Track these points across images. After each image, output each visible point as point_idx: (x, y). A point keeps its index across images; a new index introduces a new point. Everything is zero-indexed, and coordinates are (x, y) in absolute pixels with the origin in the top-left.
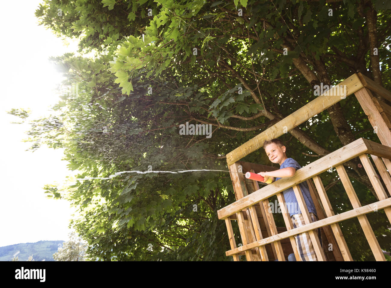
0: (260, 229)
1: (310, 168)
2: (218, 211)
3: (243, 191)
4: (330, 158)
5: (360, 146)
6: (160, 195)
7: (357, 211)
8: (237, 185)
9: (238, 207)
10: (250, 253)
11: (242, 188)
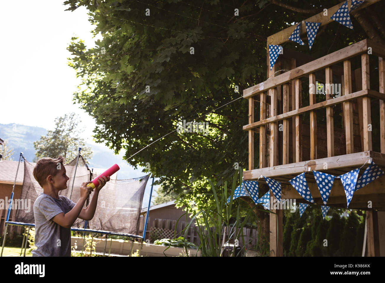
1: (325, 59)
2: (244, 90)
6: (192, 72)
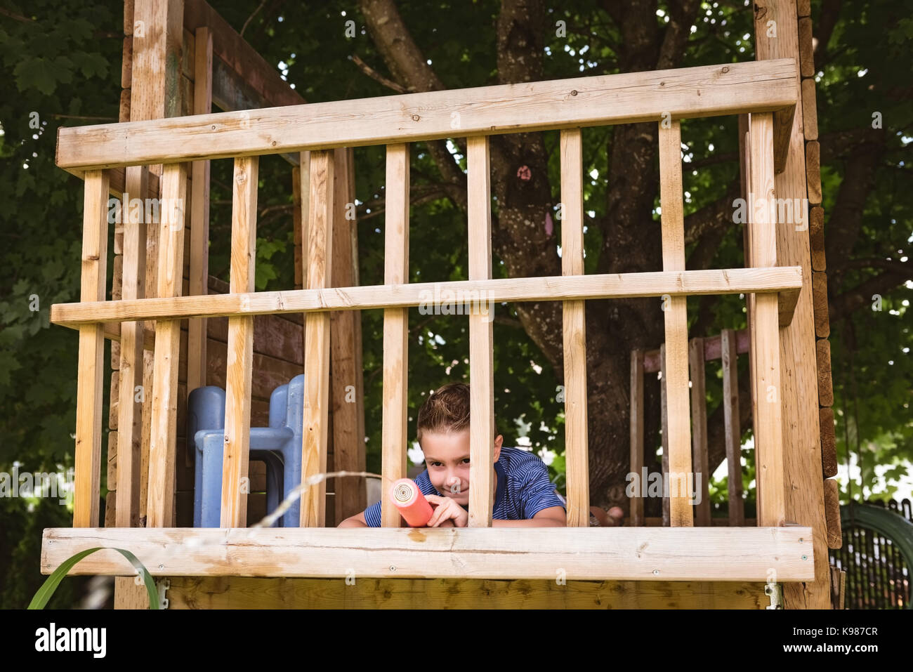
0: (253, 255)
1: (575, 93)
2: (63, 131)
3: (169, 93)
4: (663, 84)
5: (780, 82)
7: (679, 280)
8: (148, 61)
9: (185, 142)
10: (172, 334)
11: (167, 80)
